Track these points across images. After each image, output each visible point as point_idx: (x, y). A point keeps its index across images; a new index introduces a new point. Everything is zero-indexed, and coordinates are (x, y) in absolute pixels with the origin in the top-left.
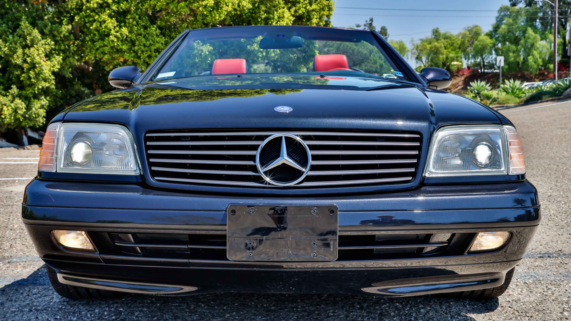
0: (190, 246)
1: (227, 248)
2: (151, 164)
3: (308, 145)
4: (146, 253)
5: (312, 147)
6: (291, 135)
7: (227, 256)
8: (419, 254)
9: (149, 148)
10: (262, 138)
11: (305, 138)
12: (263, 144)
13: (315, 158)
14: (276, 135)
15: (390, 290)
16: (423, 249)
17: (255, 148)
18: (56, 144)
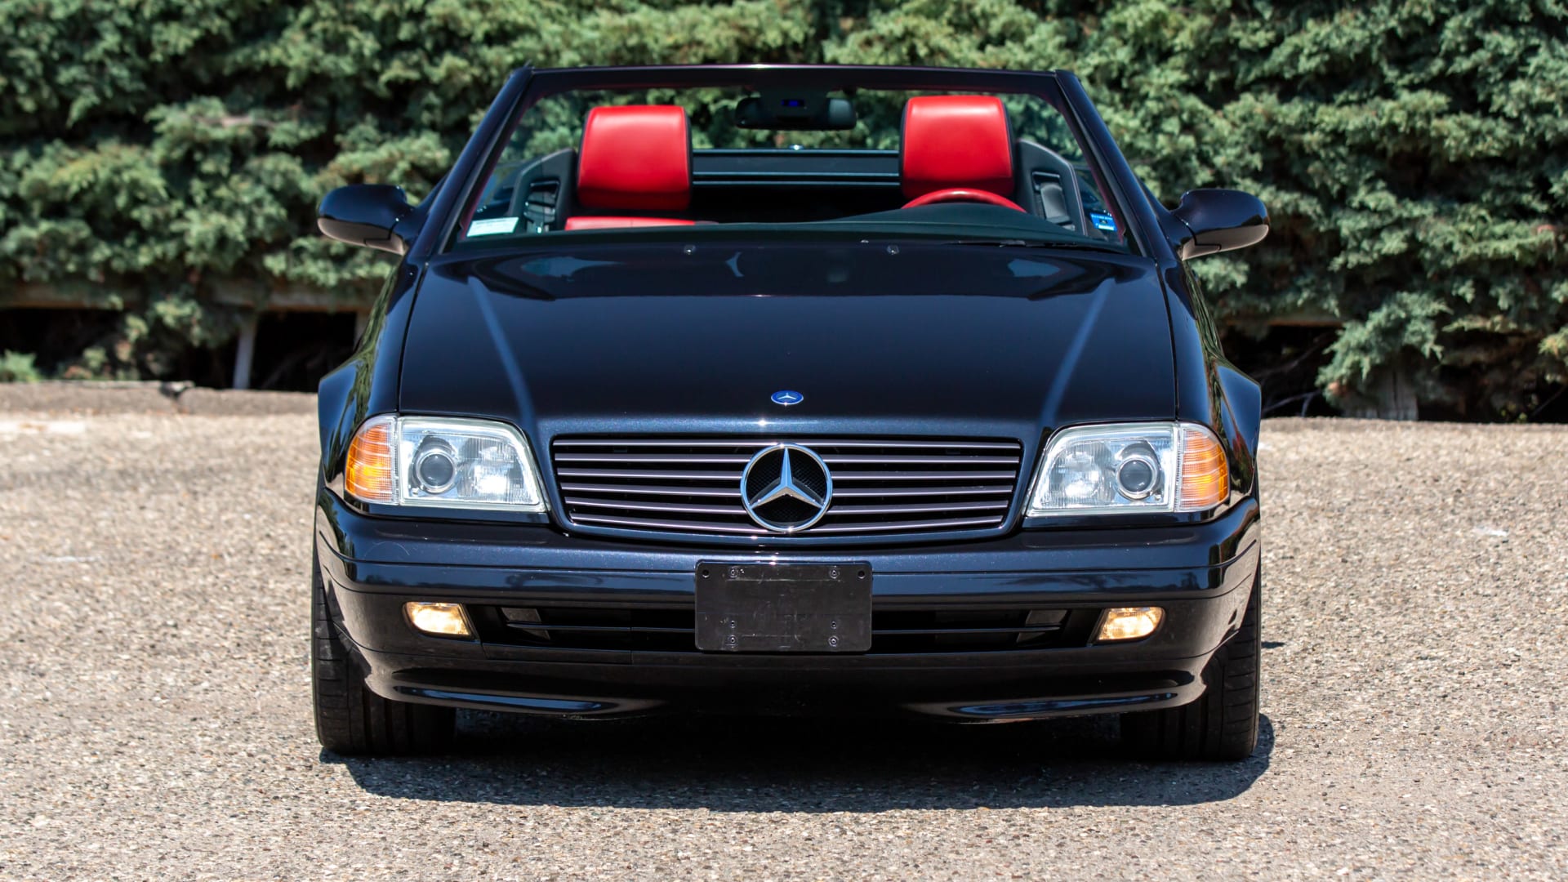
0: (635, 629)
1: (696, 631)
2: (564, 494)
3: (828, 464)
4: (558, 640)
5: (833, 467)
6: (800, 446)
7: (696, 643)
8: (1009, 643)
9: (557, 465)
10: (752, 451)
11: (821, 451)
12: (751, 462)
13: (837, 485)
14: (774, 445)
15: (964, 710)
16: (1016, 634)
17: (740, 467)
18: (393, 456)
